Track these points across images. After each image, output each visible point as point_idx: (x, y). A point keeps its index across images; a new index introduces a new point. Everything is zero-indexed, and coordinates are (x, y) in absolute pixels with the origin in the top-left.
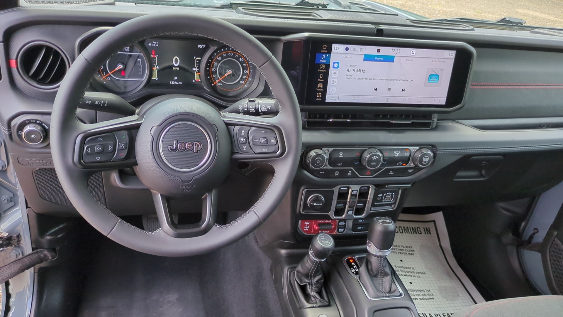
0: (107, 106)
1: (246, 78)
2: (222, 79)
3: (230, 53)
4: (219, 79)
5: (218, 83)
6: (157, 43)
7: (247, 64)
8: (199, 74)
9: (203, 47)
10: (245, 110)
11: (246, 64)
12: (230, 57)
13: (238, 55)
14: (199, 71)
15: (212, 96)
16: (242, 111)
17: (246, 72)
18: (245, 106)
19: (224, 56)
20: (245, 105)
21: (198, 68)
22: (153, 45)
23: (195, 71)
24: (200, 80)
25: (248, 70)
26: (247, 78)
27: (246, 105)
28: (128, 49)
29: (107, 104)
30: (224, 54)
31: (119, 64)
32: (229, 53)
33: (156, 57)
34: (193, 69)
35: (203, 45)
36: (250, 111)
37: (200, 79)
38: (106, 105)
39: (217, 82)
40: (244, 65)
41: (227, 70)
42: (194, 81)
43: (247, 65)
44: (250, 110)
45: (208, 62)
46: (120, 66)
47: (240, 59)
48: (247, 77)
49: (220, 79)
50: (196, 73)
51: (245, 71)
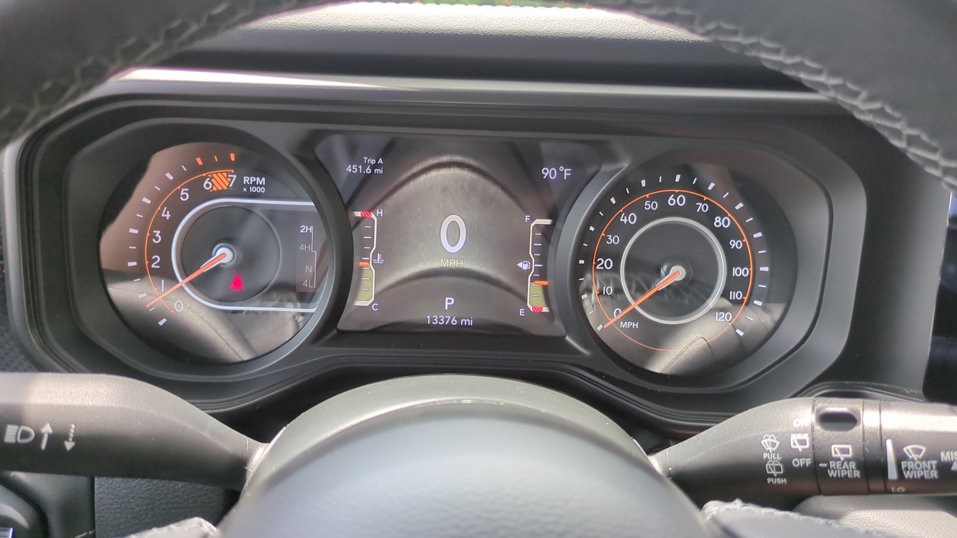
0: (73, 449)
1: (742, 300)
2: (640, 305)
3: (675, 198)
4: (629, 304)
5: (625, 318)
6: (380, 161)
7: (745, 240)
8: (545, 283)
9: (561, 174)
10: (799, 462)
11: (742, 239)
12: (676, 211)
13: (707, 202)
14: (542, 274)
15: (599, 375)
16: (778, 469)
17: (742, 272)
18: (802, 442)
19: (651, 207)
20: (800, 436)
21: (541, 260)
22: (364, 169)
23: (529, 271)
24: (545, 310)
25: (749, 268)
26: (746, 298)
27: (806, 437)
28: (261, 186)
29: (74, 439)
30: (651, 199)
31: (218, 246)
32: (669, 194)
33: (373, 216)
34: (520, 265)
35: (561, 168)
36: (831, 474)
37: (548, 305)
38: (69, 445)
39: (619, 317)
40: (734, 244)
41: (665, 268)
42: (521, 312)
43: (744, 243)
44: (832, 464)
45: (584, 234)
46: (223, 255)
47: (718, 219)
48: (744, 295)
49: (634, 305)
50: (533, 279)
51: (735, 271)
